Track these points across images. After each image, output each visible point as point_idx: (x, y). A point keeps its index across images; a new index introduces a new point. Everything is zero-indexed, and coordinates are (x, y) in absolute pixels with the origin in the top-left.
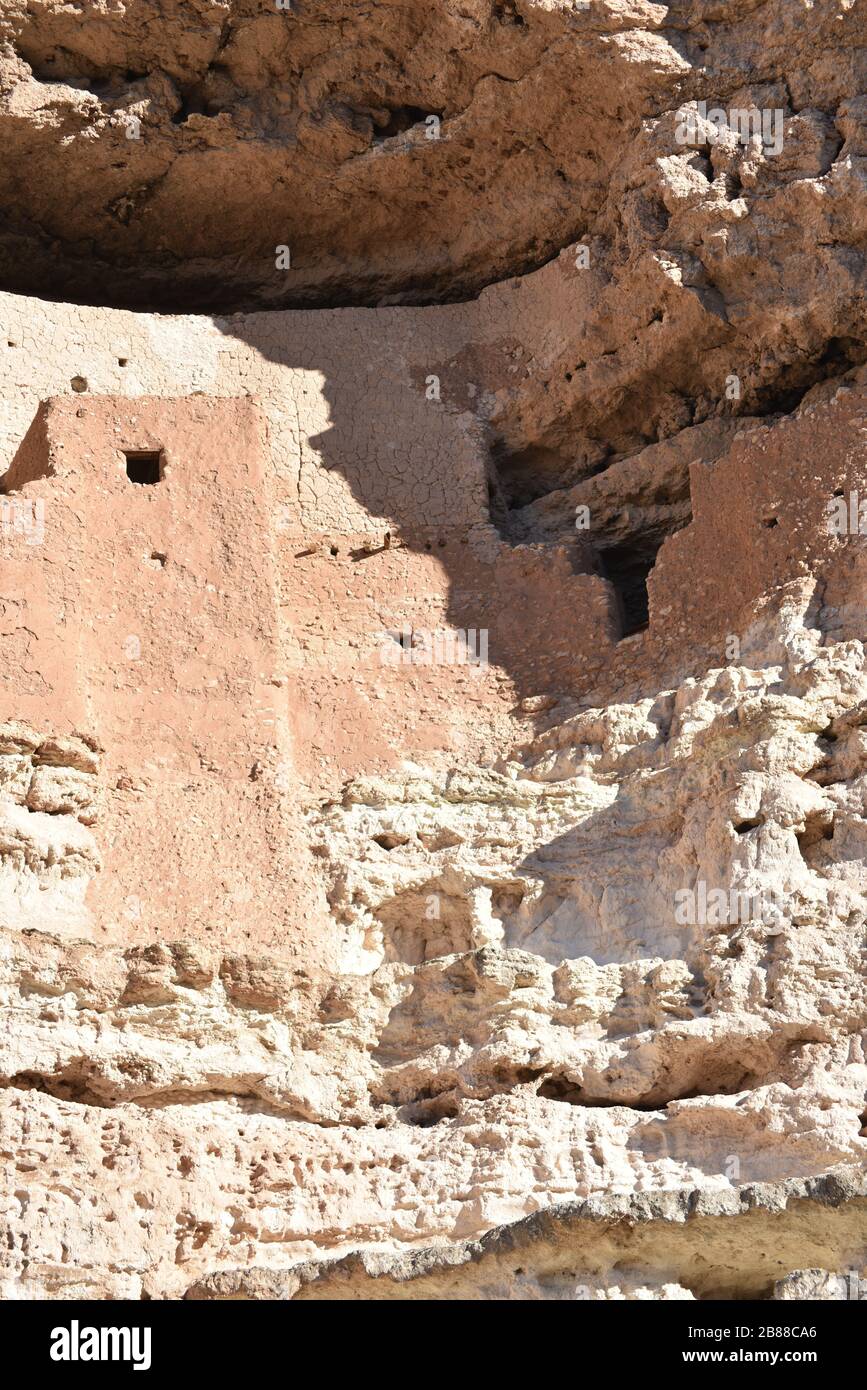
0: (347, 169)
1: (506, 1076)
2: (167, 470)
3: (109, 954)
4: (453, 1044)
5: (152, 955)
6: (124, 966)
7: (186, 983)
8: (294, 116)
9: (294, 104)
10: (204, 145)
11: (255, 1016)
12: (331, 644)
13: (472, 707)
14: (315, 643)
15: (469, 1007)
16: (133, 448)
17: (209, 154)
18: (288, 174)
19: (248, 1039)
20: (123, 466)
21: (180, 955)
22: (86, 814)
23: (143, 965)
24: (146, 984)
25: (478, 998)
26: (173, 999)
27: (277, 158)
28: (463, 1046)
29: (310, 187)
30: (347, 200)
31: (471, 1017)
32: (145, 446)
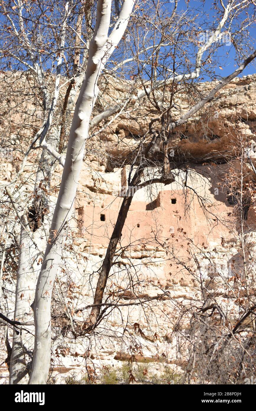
0: (207, 145)
1: (218, 295)
2: (177, 202)
3: (164, 280)
4: (211, 290)
5: (169, 281)
6: (166, 282)
7: (174, 284)
8: (198, 138)
9: (198, 136)
10: (185, 143)
11: (184, 287)
12: (204, 221)
13: (223, 231)
14: (202, 221)
15: (213, 285)
16: (172, 198)
17: (186, 144)
18: (198, 146)
19: (184, 290)
20: (171, 201)
21: (173, 281)
22: (164, 257)
23: (168, 282)
24: (169, 285)
25: (214, 284)
26: (173, 286)
27: (196, 144)
28: (213, 290)
29: (202, 147)
30: (208, 148)
31: (214, 286)
32: (174, 198)
